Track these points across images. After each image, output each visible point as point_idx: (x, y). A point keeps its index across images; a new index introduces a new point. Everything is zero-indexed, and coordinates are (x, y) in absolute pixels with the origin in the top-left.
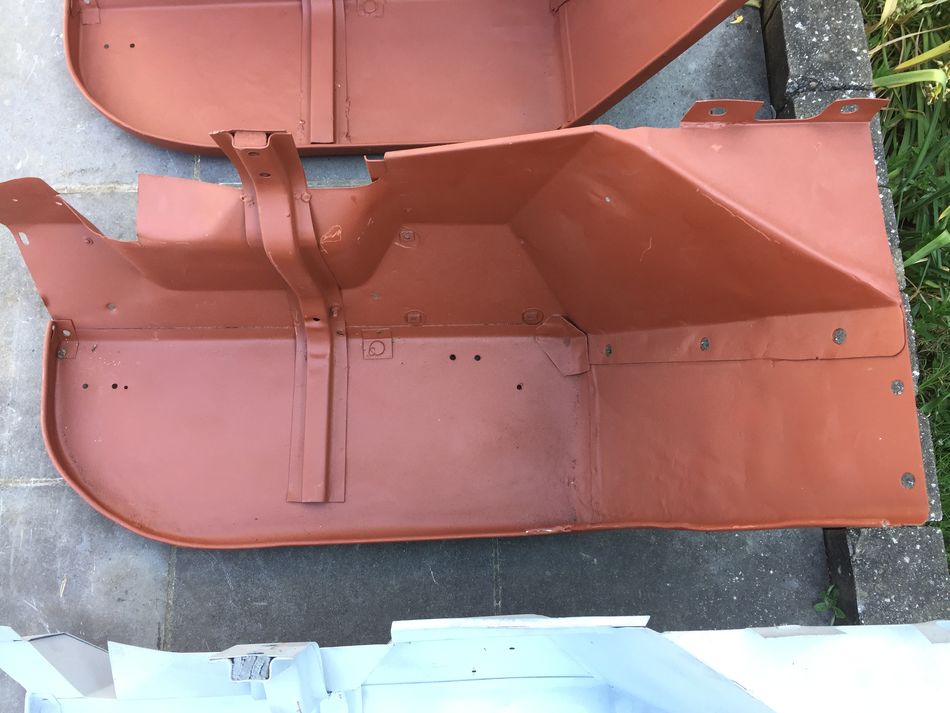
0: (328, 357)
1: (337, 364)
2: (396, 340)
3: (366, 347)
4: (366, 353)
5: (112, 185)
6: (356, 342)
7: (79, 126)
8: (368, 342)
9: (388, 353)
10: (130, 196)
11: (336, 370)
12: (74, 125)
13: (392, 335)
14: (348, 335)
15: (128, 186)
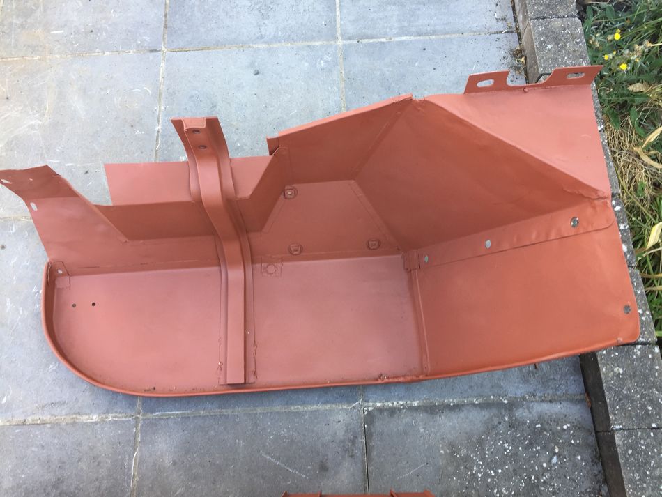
5: (74, 416)
7: (51, 366)
10: (87, 426)
12: (47, 365)
15: (87, 417)
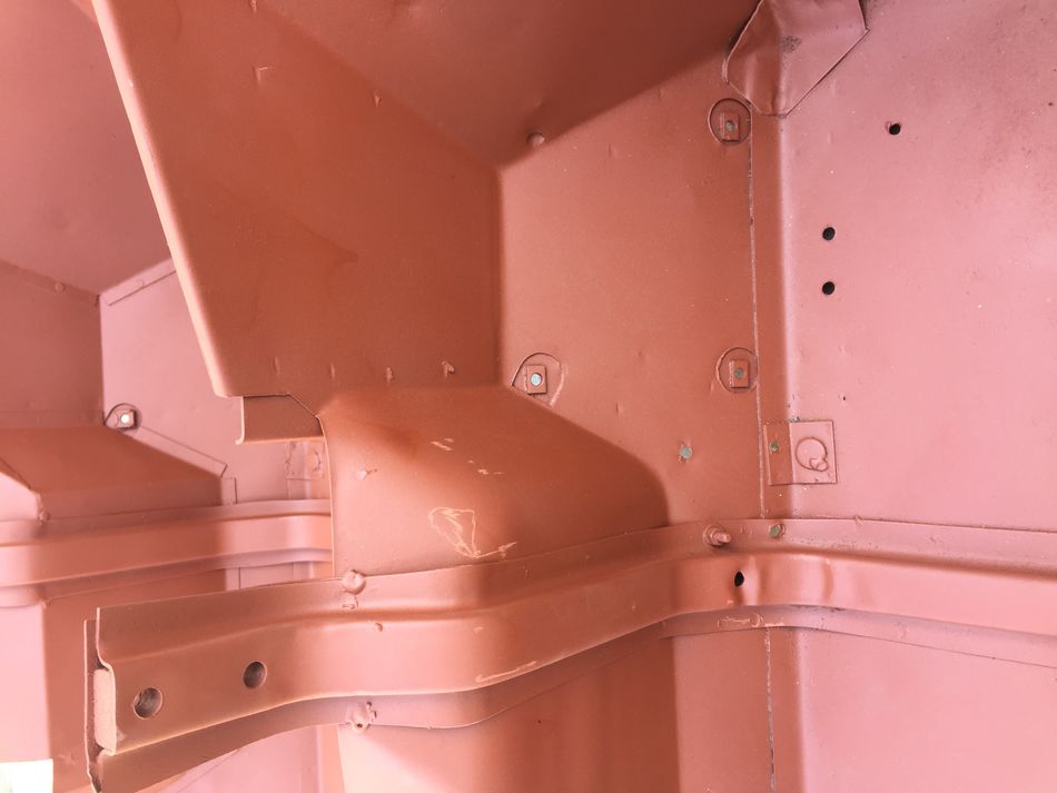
0: (828, 561)
1: (849, 544)
2: (793, 412)
3: (810, 476)
4: (823, 477)
6: (798, 498)
8: (798, 473)
9: (821, 430)
11: (862, 545)
13: (778, 420)
14: (781, 514)
